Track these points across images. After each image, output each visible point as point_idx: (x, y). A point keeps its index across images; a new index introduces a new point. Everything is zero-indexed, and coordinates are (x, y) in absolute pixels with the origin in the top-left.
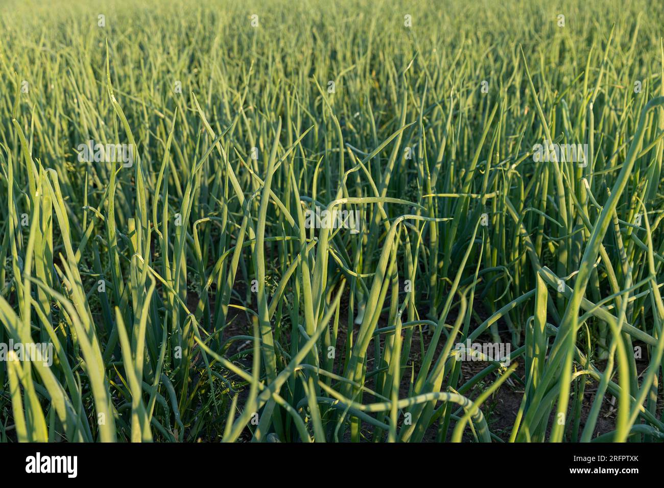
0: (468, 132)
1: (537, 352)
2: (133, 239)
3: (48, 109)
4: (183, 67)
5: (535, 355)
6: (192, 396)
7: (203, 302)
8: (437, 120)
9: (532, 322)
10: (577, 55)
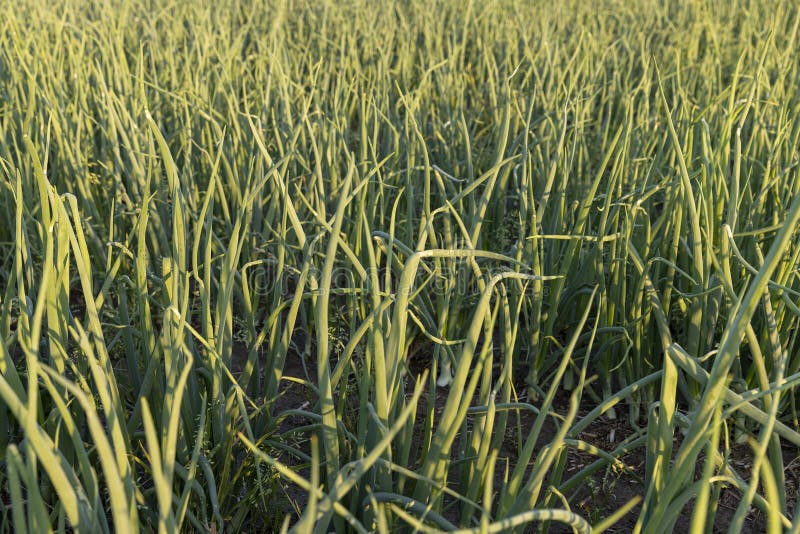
0: (584, 151)
1: (662, 448)
2: (168, 283)
3: (70, 105)
4: (236, 54)
5: (658, 452)
6: (235, 479)
7: (252, 363)
8: (545, 135)
9: (657, 408)
10: (720, 50)
